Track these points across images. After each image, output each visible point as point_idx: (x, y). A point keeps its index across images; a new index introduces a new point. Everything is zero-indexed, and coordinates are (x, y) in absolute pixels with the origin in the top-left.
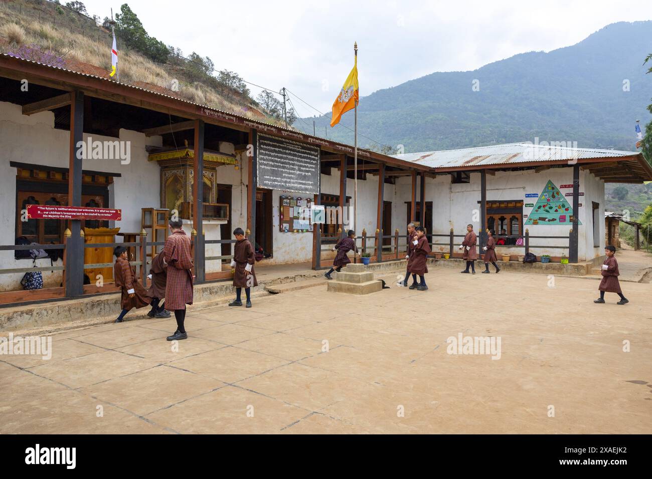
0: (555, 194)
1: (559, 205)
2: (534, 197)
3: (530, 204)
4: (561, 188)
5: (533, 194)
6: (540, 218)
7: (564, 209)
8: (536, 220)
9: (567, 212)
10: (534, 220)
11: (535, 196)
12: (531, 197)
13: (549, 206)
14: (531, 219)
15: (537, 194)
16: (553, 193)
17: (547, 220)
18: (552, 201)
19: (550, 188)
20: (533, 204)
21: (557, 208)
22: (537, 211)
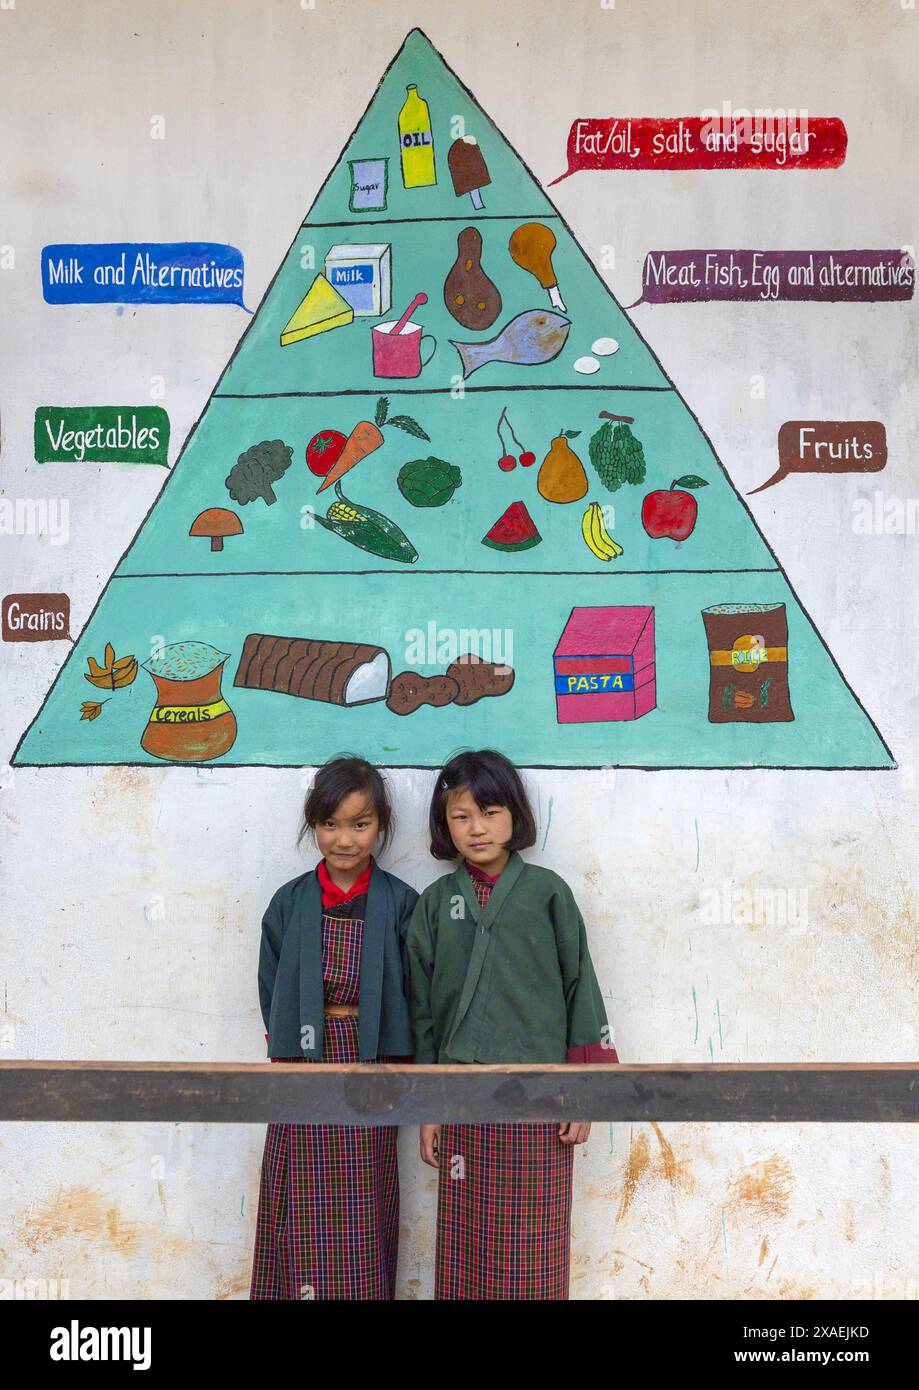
0: (497, 262)
1: (561, 444)
2: (178, 294)
3: (106, 416)
4: (579, 160)
5: (162, 254)
6: (256, 645)
7: (631, 497)
8: (206, 688)
9: (665, 551)
10: (169, 689)
11: (193, 276)
12: (136, 293)
13: (399, 449)
14: (114, 673)
15: (230, 258)
16: (470, 242)
17: (367, 679)
18: (441, 368)
19: (421, 166)
20: (155, 417)
21: (522, 486)
22: (215, 529)
